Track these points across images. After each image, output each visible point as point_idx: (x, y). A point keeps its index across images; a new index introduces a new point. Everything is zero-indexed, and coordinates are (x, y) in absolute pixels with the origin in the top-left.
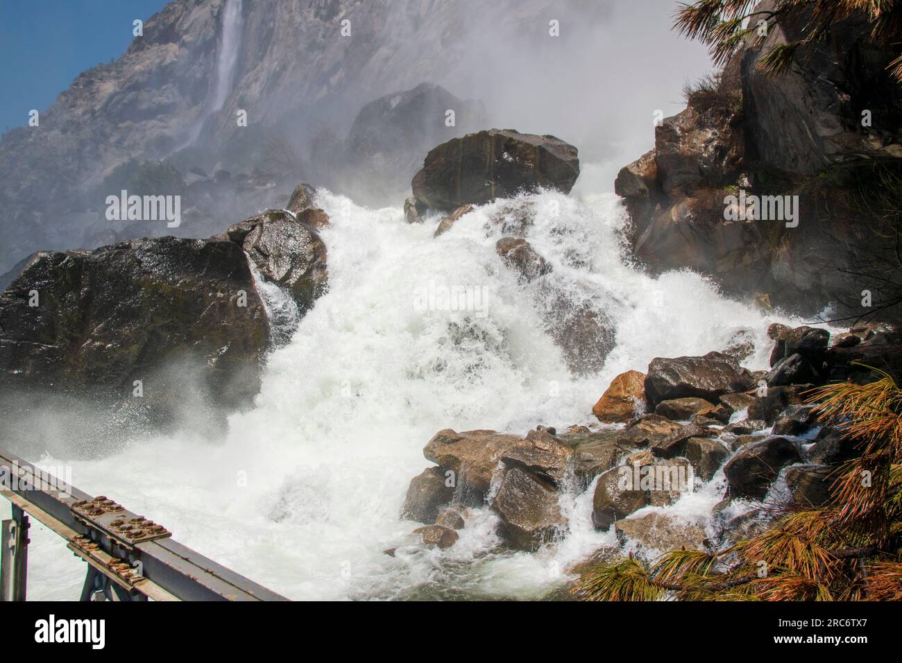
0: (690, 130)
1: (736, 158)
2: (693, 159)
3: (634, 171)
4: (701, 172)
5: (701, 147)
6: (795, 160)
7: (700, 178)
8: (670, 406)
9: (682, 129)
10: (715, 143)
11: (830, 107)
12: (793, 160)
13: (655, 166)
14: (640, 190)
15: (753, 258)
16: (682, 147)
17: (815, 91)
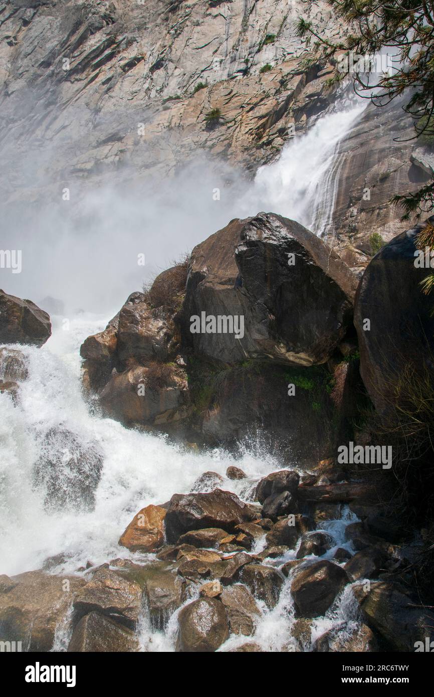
0: (147, 318)
1: (176, 344)
2: (148, 339)
3: (100, 340)
4: (153, 349)
5: (154, 331)
6: (222, 350)
7: (152, 353)
8: (196, 536)
9: (141, 316)
10: (165, 330)
11: (264, 321)
12: (221, 351)
13: (116, 340)
14: (102, 355)
15: (181, 416)
16: (141, 329)
17: (254, 309)
